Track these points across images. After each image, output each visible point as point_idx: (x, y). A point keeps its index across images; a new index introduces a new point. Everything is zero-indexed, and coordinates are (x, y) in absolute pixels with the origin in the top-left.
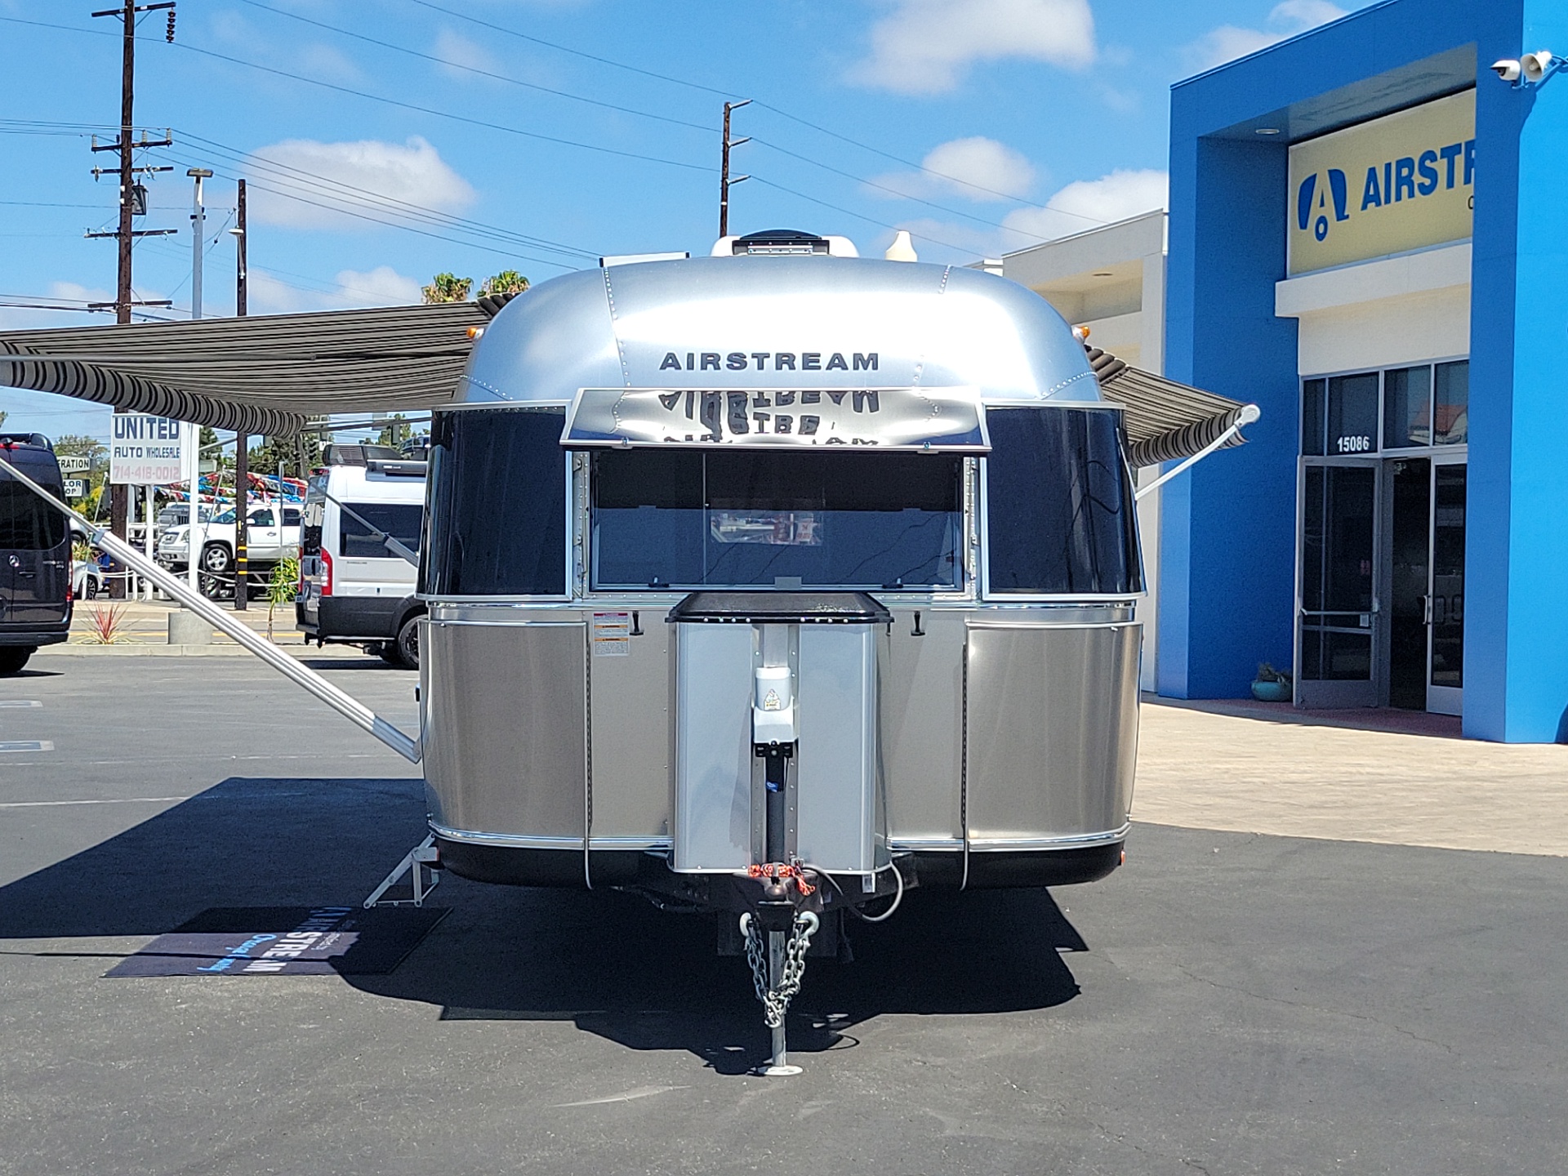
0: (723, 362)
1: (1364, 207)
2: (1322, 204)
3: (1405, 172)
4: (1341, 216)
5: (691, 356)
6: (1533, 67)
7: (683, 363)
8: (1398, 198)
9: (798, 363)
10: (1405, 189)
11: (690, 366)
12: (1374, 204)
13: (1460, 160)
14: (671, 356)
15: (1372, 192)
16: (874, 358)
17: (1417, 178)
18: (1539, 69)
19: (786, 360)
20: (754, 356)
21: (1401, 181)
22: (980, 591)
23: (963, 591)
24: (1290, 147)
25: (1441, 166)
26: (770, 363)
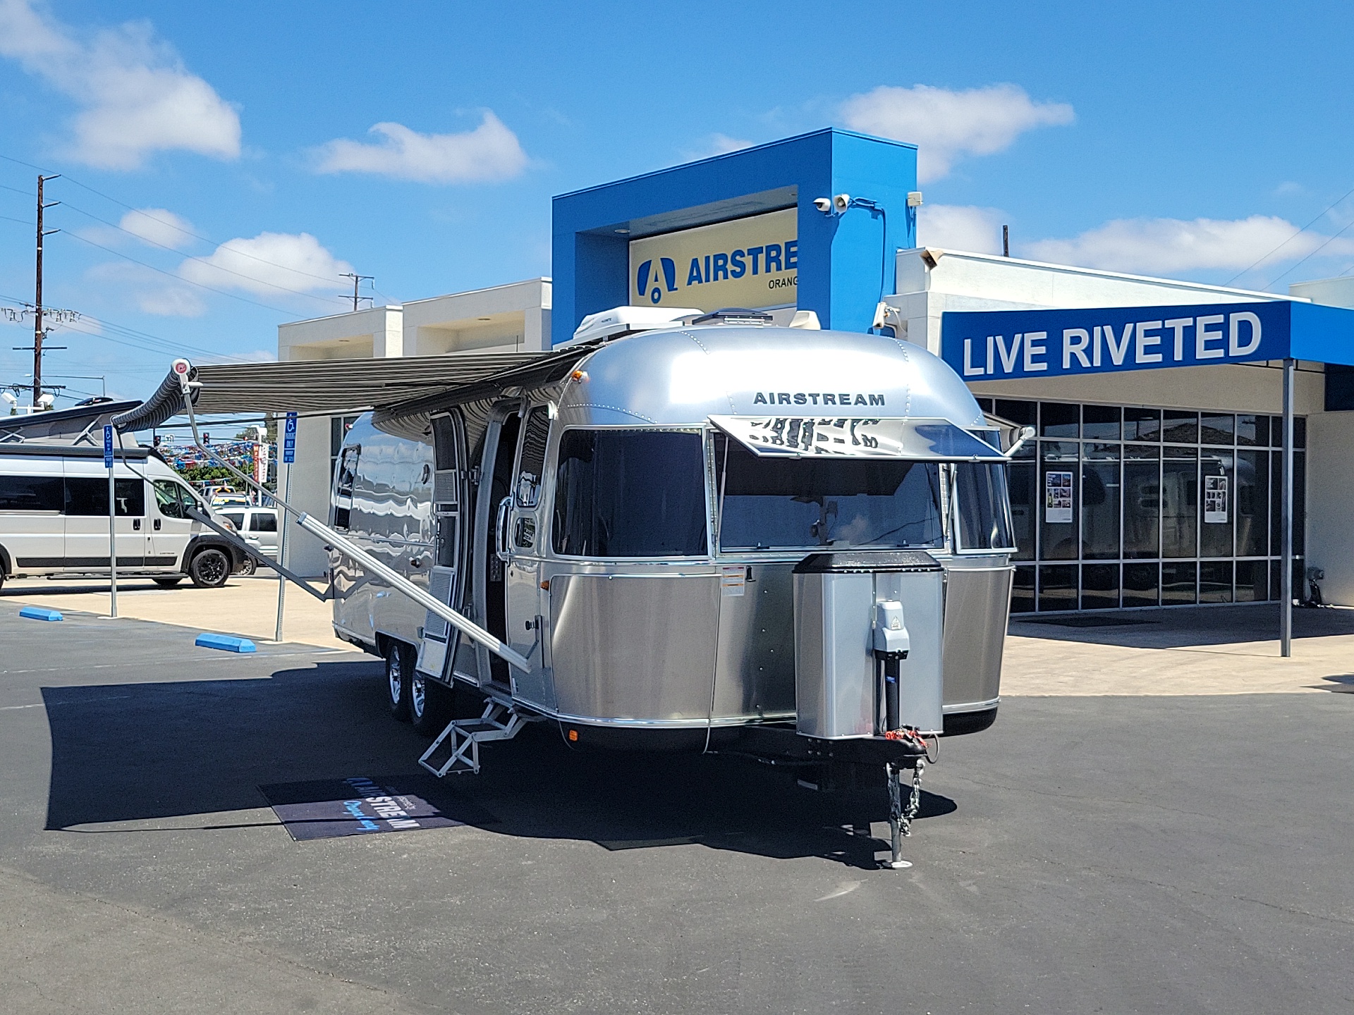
0: (792, 399)
1: (689, 283)
2: (656, 280)
3: (721, 262)
4: (671, 288)
5: (772, 395)
6: (841, 204)
7: (768, 399)
8: (716, 278)
9: (837, 400)
10: (721, 273)
11: (773, 402)
12: (697, 282)
13: (762, 258)
14: (760, 395)
15: (695, 274)
16: (881, 397)
17: (730, 267)
18: (844, 205)
19: (829, 398)
20: (810, 395)
21: (717, 269)
22: (954, 549)
23: (943, 548)
24: (631, 242)
25: (748, 260)
26: (820, 399)
